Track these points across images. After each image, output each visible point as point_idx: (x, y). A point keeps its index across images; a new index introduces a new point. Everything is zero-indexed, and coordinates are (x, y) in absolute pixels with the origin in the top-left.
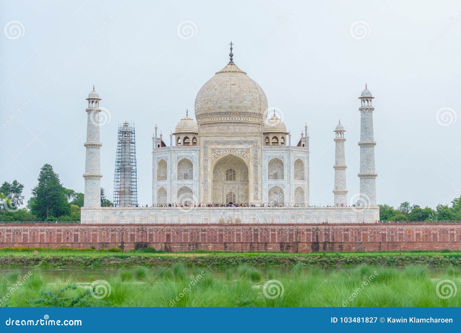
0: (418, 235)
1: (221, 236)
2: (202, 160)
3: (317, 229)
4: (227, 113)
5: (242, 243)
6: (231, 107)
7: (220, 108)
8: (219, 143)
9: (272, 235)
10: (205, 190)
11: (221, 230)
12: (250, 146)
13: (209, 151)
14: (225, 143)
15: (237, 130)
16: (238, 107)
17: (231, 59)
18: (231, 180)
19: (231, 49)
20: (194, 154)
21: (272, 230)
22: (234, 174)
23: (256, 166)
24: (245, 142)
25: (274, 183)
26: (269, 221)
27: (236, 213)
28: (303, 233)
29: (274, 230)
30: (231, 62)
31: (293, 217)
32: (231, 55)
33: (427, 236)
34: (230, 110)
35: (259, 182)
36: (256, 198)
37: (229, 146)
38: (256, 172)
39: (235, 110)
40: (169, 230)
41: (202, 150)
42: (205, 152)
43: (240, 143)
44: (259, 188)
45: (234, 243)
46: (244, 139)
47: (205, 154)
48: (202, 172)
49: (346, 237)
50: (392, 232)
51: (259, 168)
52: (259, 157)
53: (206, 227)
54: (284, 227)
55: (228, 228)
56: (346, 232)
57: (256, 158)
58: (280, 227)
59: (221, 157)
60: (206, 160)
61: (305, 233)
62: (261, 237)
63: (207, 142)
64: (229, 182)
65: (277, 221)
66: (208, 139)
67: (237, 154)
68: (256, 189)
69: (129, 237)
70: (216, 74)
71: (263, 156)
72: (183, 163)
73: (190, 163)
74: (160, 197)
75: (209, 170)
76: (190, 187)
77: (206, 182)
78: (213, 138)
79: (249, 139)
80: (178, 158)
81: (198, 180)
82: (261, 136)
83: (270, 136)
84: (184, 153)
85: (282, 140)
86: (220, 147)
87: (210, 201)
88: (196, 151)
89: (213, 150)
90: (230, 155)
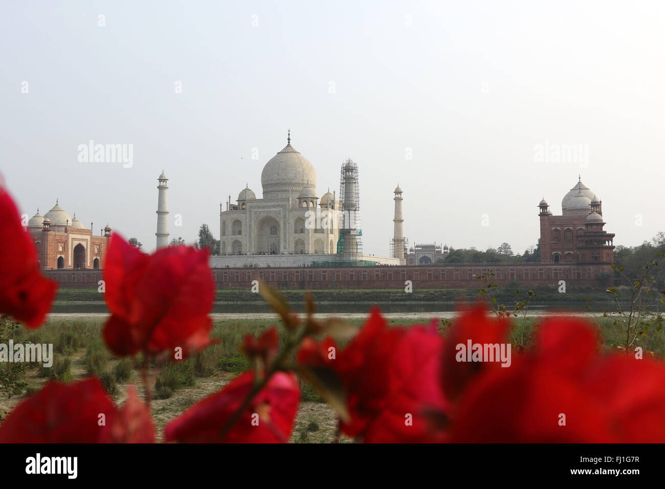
0: (377, 275)
1: (237, 277)
2: (248, 220)
3: (303, 272)
4: (277, 184)
6: (278, 179)
7: (271, 180)
8: (259, 207)
9: (272, 276)
10: (250, 242)
11: (238, 273)
12: (281, 209)
13: (253, 214)
14: (263, 207)
15: (284, 196)
16: (284, 179)
17: (289, 142)
18: (274, 234)
19: (289, 134)
20: (243, 215)
21: (272, 272)
22: (276, 230)
23: (285, 224)
24: (278, 206)
25: (298, 236)
26: (277, 265)
27: (255, 259)
28: (294, 275)
29: (273, 273)
30: (289, 145)
31: (294, 263)
32: (289, 139)
33: (384, 276)
34: (278, 182)
35: (287, 236)
36: (285, 248)
37: (266, 210)
38: (285, 228)
39: (282, 182)
41: (248, 213)
42: (250, 214)
43: (274, 206)
44: (287, 241)
45: (246, 282)
46: (276, 203)
47: (250, 216)
48: (248, 229)
49: (324, 277)
50: (358, 273)
51: (287, 224)
52: (287, 216)
54: (280, 270)
55: (242, 271)
56: (324, 274)
57: (285, 217)
58: (277, 270)
59: (261, 218)
60: (251, 220)
61: (295, 274)
63: (251, 207)
64: (272, 236)
65: (283, 265)
66: (252, 204)
67: (272, 215)
68: (285, 241)
70: (278, 153)
71: (290, 216)
72: (237, 223)
73: (241, 222)
74: (224, 247)
75: (253, 227)
76: (240, 240)
77: (250, 236)
78: (255, 204)
79: (281, 203)
80: (232, 219)
81: (246, 235)
82: (289, 201)
83: (302, 201)
84: (236, 215)
85: (311, 203)
86: (260, 210)
87: (253, 250)
88: (244, 213)
89: (255, 213)
90: (267, 216)
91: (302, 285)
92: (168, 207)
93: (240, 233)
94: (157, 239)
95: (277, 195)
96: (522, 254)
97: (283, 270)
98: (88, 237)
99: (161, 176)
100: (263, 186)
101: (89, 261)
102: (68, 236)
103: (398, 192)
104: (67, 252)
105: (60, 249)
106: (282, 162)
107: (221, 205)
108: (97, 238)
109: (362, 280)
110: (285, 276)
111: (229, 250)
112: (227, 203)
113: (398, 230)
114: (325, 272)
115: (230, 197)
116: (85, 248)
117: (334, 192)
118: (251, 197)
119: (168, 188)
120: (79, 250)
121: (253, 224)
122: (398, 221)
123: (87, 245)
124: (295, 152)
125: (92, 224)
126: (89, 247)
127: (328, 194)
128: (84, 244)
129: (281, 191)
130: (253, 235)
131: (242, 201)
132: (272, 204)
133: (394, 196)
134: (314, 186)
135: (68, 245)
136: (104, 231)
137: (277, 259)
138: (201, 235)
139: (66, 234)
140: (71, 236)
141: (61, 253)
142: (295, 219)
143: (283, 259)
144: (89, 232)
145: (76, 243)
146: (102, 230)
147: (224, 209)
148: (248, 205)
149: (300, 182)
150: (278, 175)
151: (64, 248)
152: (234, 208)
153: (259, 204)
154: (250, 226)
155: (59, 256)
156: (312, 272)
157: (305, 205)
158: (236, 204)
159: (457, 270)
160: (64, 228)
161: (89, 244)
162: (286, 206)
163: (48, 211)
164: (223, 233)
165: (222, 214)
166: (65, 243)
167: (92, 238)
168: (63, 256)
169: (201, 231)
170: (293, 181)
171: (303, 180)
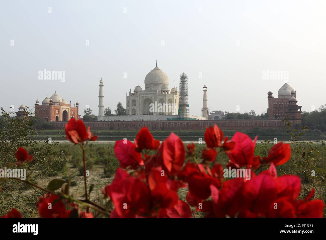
0: (196, 124)
1: (134, 125)
2: (139, 100)
4: (151, 84)
5: (140, 127)
6: (152, 82)
7: (149, 82)
8: (143, 94)
10: (139, 109)
11: (134, 123)
12: (153, 95)
13: (141, 97)
14: (146, 94)
15: (154, 89)
16: (154, 82)
17: (157, 65)
19: (157, 62)
20: (136, 98)
23: (155, 102)
24: (152, 93)
27: (142, 117)
28: (159, 124)
29: (150, 123)
30: (157, 67)
31: (159, 119)
32: (157, 64)
33: (199, 124)
34: (152, 83)
37: (147, 95)
39: (154, 83)
40: (119, 123)
41: (139, 96)
42: (140, 97)
43: (150, 94)
45: (138, 127)
48: (139, 104)
50: (187, 123)
52: (156, 98)
53: (130, 122)
54: (153, 122)
56: (172, 123)
58: (152, 122)
59: (144, 99)
62: (146, 125)
63: (140, 94)
66: (140, 93)
67: (149, 98)
69: (108, 125)
70: (152, 70)
72: (134, 101)
73: (135, 101)
74: (128, 112)
75: (141, 103)
76: (135, 109)
77: (140, 107)
78: (142, 93)
79: (153, 92)
80: (132, 99)
81: (138, 106)
82: (157, 91)
83: (163, 91)
84: (133, 98)
85: (166, 92)
86: (144, 95)
87: (141, 113)
88: (137, 97)
89: (142, 96)
90: (147, 98)
91: (162, 128)
92: (103, 94)
93: (135, 105)
94: (99, 108)
95: (152, 89)
96: (260, 115)
97: (154, 122)
98: (69, 107)
99: (100, 81)
100: (145, 85)
101: (69, 118)
102: (60, 107)
103: (205, 87)
104: (60, 114)
105: (57, 113)
106: (154, 74)
107: (127, 93)
108: (73, 108)
109: (189, 126)
110: (155, 124)
111: (130, 113)
112: (130, 92)
113: (205, 104)
114: (173, 123)
115: (131, 90)
116: (68, 112)
117: (177, 87)
118: (140, 89)
119: (103, 86)
120: (65, 113)
121: (141, 102)
122: (205, 100)
123: (68, 111)
124: (160, 70)
125: (70, 101)
126: (69, 112)
127: (174, 88)
128: (67, 110)
129: (153, 87)
130: (141, 106)
131: (136, 91)
132: (149, 93)
133: (203, 89)
134: (168, 85)
135: (60, 111)
136: (76, 105)
137: (152, 117)
138: (118, 107)
139: (59, 106)
140: (61, 107)
141: (57, 114)
142: (160, 99)
143: (154, 117)
144: (69, 105)
145: (64, 110)
146: (75, 104)
147: (128, 95)
148: (139, 93)
149: (162, 83)
150: (152, 80)
151: (58, 112)
152: (133, 94)
153: (144, 93)
154: (140, 102)
155: (56, 116)
156: (167, 123)
157: (164, 93)
158: (134, 93)
159: (231, 122)
160: (58, 104)
161: (69, 110)
162: (155, 93)
163: (51, 96)
164: (128, 105)
165: (127, 97)
166: (59, 110)
167: (70, 108)
168: (58, 116)
169: (118, 104)
170: (159, 83)
171: (163, 82)
